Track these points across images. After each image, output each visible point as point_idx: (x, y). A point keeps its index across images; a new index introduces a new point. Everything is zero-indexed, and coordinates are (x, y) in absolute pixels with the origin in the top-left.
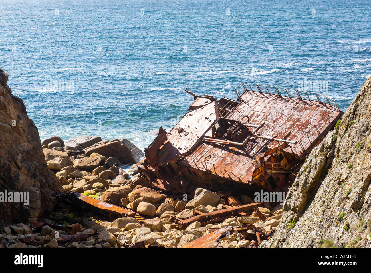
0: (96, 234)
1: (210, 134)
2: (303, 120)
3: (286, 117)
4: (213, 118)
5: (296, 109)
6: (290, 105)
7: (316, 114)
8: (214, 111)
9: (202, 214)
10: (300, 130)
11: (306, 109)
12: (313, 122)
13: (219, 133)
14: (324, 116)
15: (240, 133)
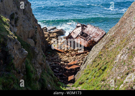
0: (57, 58)
1: (80, 34)
2: (98, 34)
3: (95, 32)
4: (81, 31)
5: (97, 31)
6: (97, 30)
7: (101, 33)
8: (81, 29)
9: (77, 53)
10: (97, 36)
11: (99, 31)
12: (100, 34)
13: (81, 35)
14: (102, 33)
15: (86, 35)
